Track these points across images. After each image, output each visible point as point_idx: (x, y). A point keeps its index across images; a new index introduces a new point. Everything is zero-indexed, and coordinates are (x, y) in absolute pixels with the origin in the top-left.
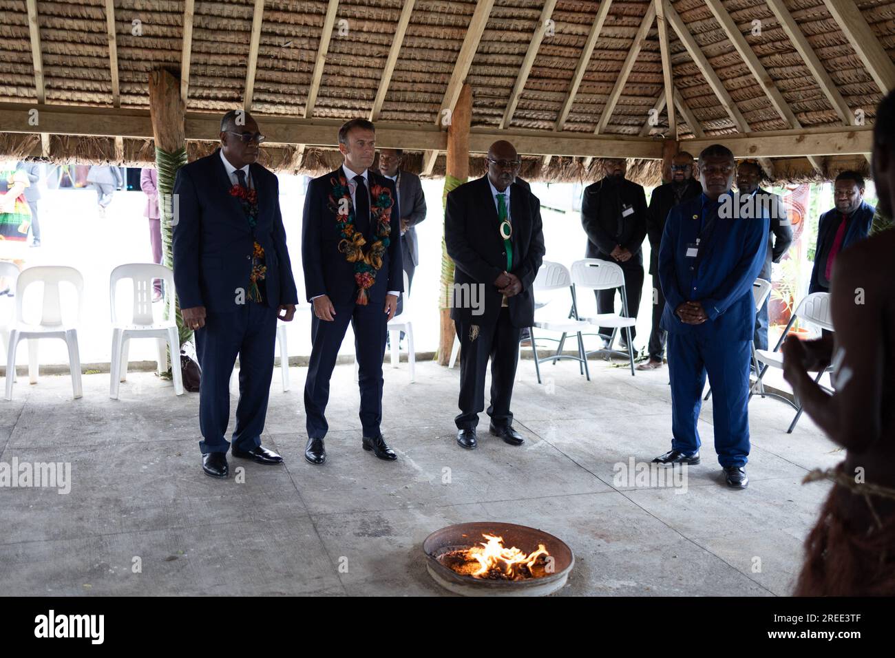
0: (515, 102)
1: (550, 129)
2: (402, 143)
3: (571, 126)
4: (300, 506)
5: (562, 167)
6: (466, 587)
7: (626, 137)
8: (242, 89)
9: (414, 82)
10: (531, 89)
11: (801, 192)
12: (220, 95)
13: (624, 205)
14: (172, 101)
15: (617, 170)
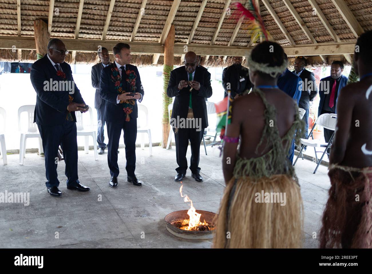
0: (194, 32)
1: (209, 44)
2: (144, 51)
3: (218, 43)
4: (110, 206)
5: (214, 61)
6: (184, 234)
7: (242, 47)
8: (74, 28)
9: (150, 24)
10: (201, 27)
11: (318, 71)
12: (65, 30)
13: (241, 77)
14: (44, 33)
15: (237, 62)
